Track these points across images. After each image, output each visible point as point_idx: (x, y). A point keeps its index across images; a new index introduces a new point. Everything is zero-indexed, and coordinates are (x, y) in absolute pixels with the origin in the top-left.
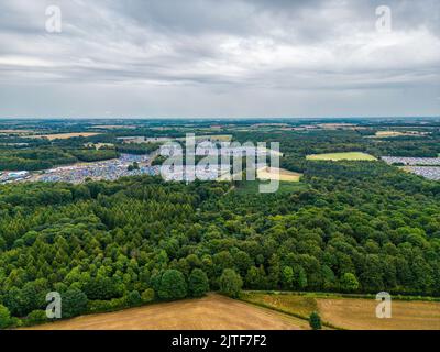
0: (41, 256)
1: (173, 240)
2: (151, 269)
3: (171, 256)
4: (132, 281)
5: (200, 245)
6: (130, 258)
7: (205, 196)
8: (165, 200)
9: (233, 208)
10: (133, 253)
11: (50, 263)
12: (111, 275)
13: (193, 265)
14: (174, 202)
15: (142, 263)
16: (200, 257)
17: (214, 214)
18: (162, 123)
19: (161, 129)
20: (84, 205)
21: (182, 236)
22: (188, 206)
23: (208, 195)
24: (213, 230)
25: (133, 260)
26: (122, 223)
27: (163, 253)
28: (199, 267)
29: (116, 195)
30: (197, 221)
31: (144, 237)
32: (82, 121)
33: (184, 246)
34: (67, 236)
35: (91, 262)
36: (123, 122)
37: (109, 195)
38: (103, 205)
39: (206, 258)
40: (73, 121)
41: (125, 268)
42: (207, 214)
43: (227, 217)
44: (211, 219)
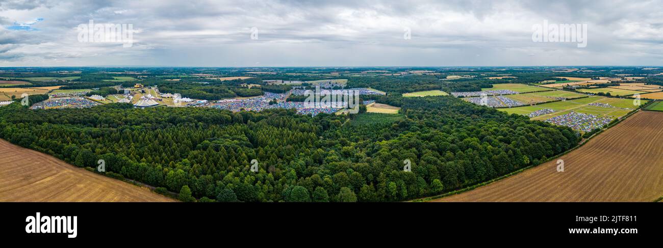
0: (211, 159)
1: (301, 162)
2: (283, 184)
3: (299, 175)
4: (269, 192)
5: (322, 167)
6: (268, 172)
7: (326, 127)
8: (296, 129)
9: (349, 136)
10: (270, 169)
11: (216, 165)
12: (254, 183)
13: (316, 184)
14: (303, 131)
15: (277, 178)
16: (322, 177)
17: (334, 142)
18: (295, 70)
19: (294, 74)
20: (239, 127)
21: (308, 158)
22: (313, 135)
23: (329, 126)
24: (333, 154)
25: (270, 174)
26: (263, 144)
27: (293, 172)
28: (321, 185)
29: (260, 123)
30: (320, 147)
31: (279, 157)
32: (241, 69)
33: (309, 167)
34: (227, 148)
35: (241, 171)
36: (268, 69)
37: (255, 122)
38: (251, 129)
39: (327, 178)
40: (235, 69)
41: (264, 180)
42: (328, 141)
43: (344, 144)
44: (331, 145)
